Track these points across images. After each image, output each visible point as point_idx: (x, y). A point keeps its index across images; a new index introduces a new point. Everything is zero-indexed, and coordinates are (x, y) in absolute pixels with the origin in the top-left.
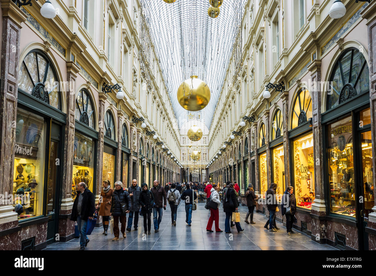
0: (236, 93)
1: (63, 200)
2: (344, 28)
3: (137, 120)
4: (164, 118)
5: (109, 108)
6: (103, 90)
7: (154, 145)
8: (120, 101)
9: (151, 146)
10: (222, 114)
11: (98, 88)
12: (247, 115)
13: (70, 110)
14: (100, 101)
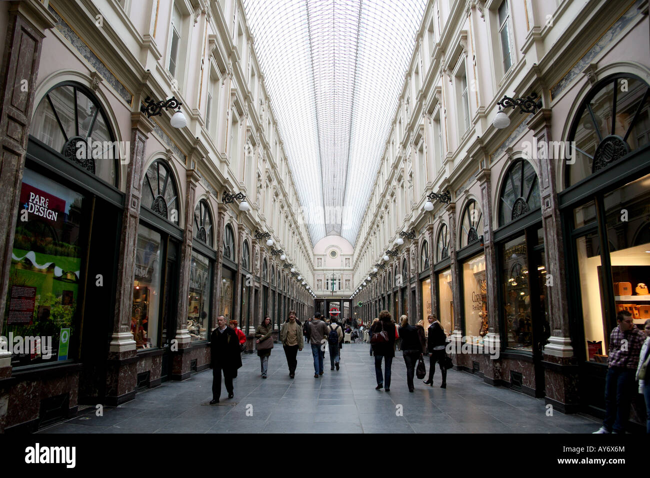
0: (390, 201)
1: (178, 331)
3: (261, 236)
4: (294, 233)
5: (229, 222)
6: (223, 201)
7: (280, 268)
8: (241, 213)
9: (277, 269)
10: (371, 228)
11: (217, 198)
12: (405, 230)
13: (188, 225)
14: (220, 213)
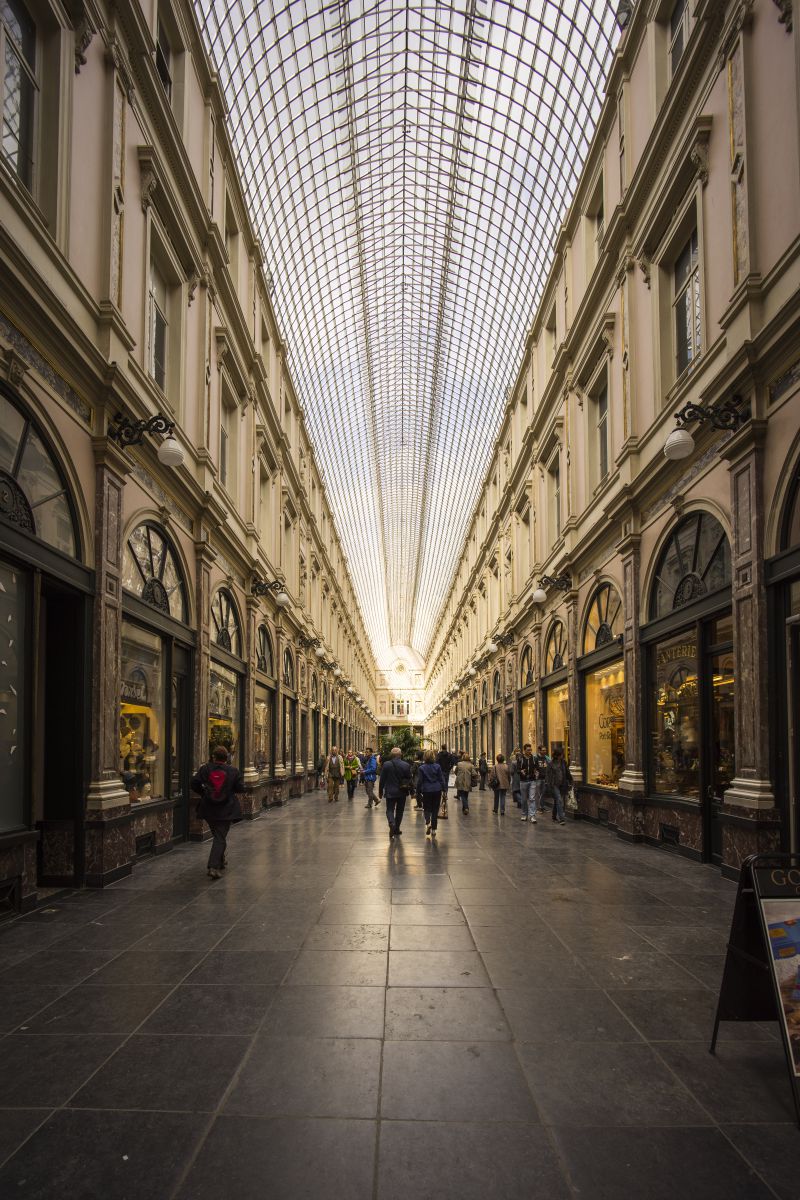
0: (478, 596)
2: (685, 478)
3: (309, 644)
5: (263, 623)
6: (252, 592)
10: (450, 634)
11: (244, 588)
12: (500, 633)
13: (202, 624)
14: (249, 610)
